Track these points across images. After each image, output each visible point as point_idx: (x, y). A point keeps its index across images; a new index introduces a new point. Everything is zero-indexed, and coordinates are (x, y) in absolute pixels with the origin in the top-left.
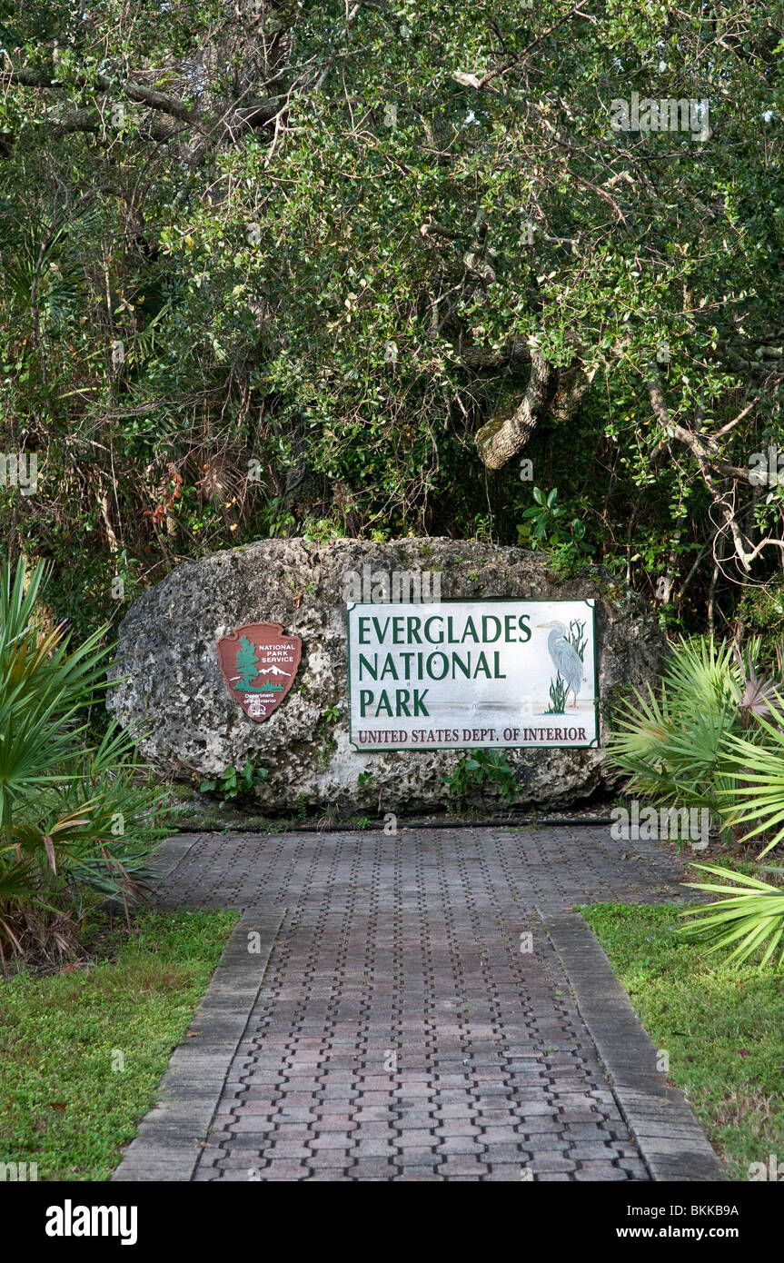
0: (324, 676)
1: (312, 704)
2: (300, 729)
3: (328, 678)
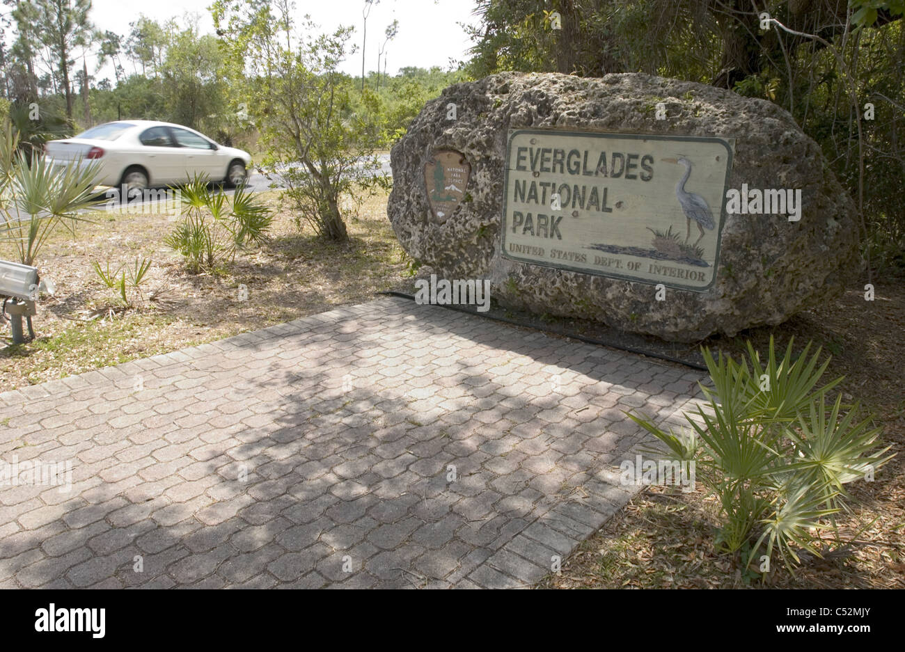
0: (485, 192)
1: (476, 214)
2: (465, 234)
3: (487, 194)
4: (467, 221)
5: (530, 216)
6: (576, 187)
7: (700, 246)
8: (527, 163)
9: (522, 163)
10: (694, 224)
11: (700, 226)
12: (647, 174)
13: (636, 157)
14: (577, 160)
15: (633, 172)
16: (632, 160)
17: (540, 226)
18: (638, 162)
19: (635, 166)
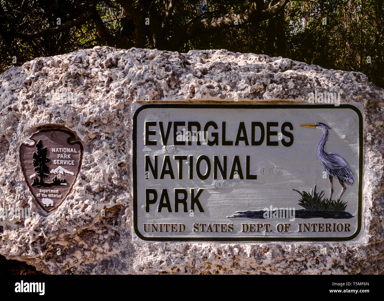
4: (86, 206)
5: (165, 192)
6: (216, 158)
7: (344, 200)
8: (158, 138)
9: (152, 138)
10: (336, 180)
11: (342, 182)
12: (288, 140)
13: (276, 124)
14: (215, 131)
15: (273, 138)
16: (271, 127)
17: (177, 201)
18: (278, 129)
19: (275, 133)
